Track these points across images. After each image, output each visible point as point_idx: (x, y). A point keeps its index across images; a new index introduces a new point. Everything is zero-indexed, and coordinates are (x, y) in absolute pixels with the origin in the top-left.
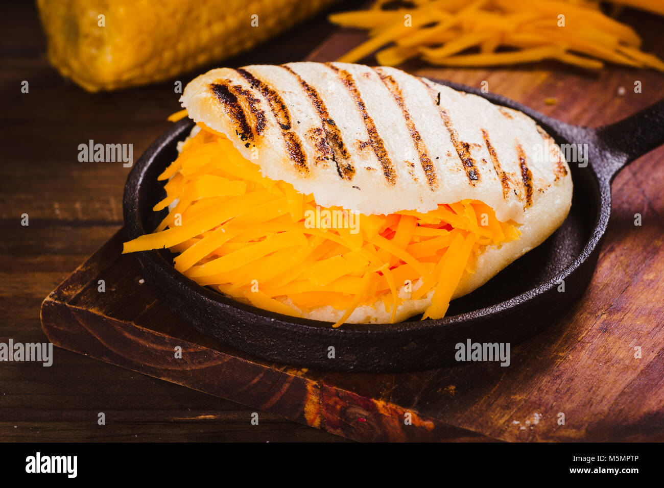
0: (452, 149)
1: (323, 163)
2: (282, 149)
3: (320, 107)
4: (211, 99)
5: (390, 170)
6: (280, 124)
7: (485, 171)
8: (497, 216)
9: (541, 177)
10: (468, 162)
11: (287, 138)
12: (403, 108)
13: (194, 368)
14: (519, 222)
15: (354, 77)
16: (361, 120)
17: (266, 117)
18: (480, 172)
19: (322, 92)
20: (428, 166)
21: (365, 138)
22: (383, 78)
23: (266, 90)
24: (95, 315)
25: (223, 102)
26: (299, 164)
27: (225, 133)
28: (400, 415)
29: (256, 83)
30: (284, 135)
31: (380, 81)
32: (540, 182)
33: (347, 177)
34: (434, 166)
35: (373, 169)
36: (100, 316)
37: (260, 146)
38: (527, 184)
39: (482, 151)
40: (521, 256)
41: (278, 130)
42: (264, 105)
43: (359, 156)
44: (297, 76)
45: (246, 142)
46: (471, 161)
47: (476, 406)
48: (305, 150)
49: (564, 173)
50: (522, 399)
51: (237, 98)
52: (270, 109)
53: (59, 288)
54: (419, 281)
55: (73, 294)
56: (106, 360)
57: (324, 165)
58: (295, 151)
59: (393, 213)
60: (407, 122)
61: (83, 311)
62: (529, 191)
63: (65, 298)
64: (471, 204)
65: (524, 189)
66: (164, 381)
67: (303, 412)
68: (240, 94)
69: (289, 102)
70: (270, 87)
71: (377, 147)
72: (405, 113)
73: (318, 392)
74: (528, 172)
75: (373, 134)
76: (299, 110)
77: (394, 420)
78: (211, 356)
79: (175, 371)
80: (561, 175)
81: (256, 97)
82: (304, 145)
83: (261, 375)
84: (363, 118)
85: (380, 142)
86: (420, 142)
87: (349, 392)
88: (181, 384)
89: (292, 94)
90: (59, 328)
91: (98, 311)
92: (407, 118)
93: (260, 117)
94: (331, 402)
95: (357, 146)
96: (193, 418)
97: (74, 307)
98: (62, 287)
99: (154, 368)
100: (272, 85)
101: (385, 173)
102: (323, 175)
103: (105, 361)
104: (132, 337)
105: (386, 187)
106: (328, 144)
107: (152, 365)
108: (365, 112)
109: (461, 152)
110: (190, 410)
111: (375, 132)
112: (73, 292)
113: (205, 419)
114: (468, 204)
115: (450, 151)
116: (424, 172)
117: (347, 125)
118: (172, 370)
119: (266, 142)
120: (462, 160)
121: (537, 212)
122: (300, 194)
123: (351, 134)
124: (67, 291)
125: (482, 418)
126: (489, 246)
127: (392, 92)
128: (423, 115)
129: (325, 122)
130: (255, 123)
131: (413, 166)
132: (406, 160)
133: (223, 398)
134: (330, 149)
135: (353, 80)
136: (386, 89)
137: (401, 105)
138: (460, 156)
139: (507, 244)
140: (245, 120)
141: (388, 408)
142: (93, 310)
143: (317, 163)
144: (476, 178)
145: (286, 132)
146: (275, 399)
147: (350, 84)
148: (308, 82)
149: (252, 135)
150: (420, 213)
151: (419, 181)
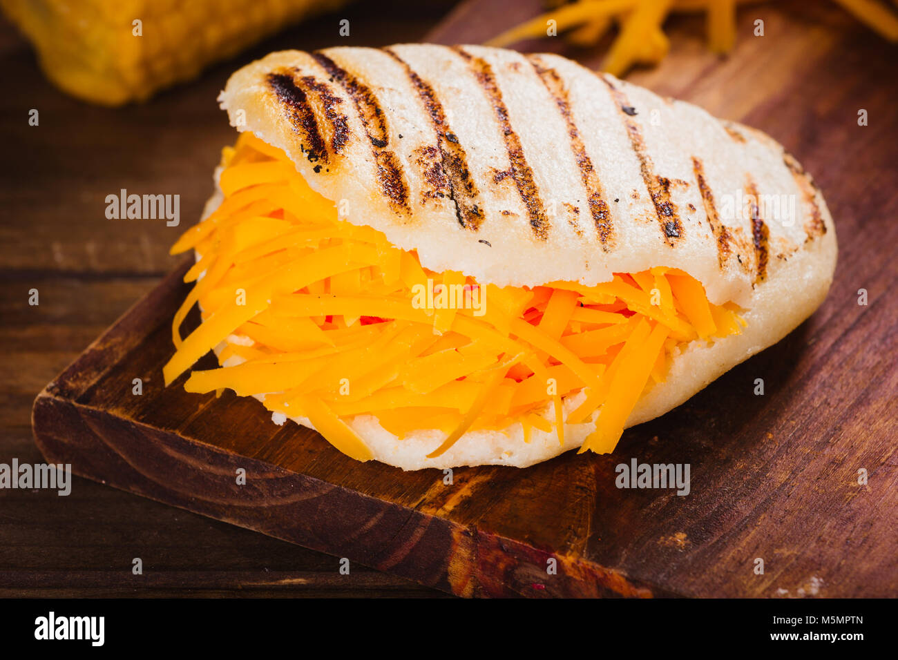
0: (641, 187)
1: (434, 202)
2: (372, 177)
3: (437, 113)
4: (266, 96)
5: (540, 216)
6: (371, 138)
7: (692, 223)
8: (708, 295)
9: (784, 236)
10: (664, 209)
11: (381, 160)
12: (568, 119)
13: (274, 503)
14: (744, 306)
15: (494, 69)
16: (499, 136)
17: (350, 126)
18: (684, 224)
19: (442, 91)
20: (600, 212)
21: (504, 164)
22: (540, 72)
23: (353, 85)
24: (117, 420)
25: (284, 101)
26: (397, 202)
27: (284, 148)
28: (600, 579)
29: (338, 73)
30: (376, 155)
31: (534, 76)
32: (780, 244)
33: (471, 225)
34: (611, 213)
35: (513, 214)
36: (127, 422)
37: (337, 170)
38: (760, 246)
39: (689, 192)
40: (746, 359)
41: (366, 148)
42: (348, 107)
43: (492, 193)
44: (404, 65)
45: (316, 164)
46: (670, 206)
47: (719, 565)
48: (408, 179)
49: (821, 230)
50: (792, 554)
51: (305, 95)
52: (358, 114)
53: (61, 377)
54: (580, 394)
55: (84, 386)
56: (136, 490)
57: (436, 205)
58: (392, 181)
59: (541, 285)
60: (574, 142)
61: (100, 413)
62: (763, 257)
63: (70, 393)
64: (666, 275)
65: (753, 253)
66: (227, 523)
67: (446, 574)
68: (311, 89)
69: (388, 105)
70: (361, 81)
71: (523, 179)
72: (572, 127)
73: (470, 541)
74: (763, 228)
75: (518, 160)
76: (403, 118)
77: (589, 586)
78: (301, 485)
79: (245, 508)
80: (817, 235)
81: (335, 95)
82: (407, 172)
83: (380, 515)
84: (503, 134)
85: (527, 172)
86: (591, 174)
87: (518, 542)
88: (253, 529)
89: (394, 92)
90: (61, 439)
91: (123, 413)
92: (574, 135)
93: (340, 126)
94: (490, 559)
95: (491, 177)
96: (273, 583)
97: (85, 406)
98: (66, 376)
99: (211, 504)
100: (364, 77)
101: (532, 221)
102: (433, 220)
103: (134, 491)
104: (176, 455)
105: (532, 243)
106: (444, 172)
107: (208, 499)
108: (507, 124)
109: (655, 192)
110: (267, 570)
111: (521, 157)
112: (84, 384)
113: (291, 585)
114: (662, 274)
115: (638, 190)
116: (594, 222)
117: (477, 143)
118: (239, 508)
119: (347, 166)
120: (656, 205)
121: (773, 290)
122: (396, 249)
123: (483, 157)
124: (75, 381)
125: (728, 585)
126: (694, 341)
127: (553, 94)
128: (600, 132)
129: (442, 138)
130: (331, 134)
131: (576, 211)
132: (566, 202)
133: (320, 551)
134: (447, 180)
135: (493, 74)
136: (544, 88)
137: (566, 114)
138: (653, 198)
139: (723, 340)
140: (316, 130)
141: (580, 568)
142: (115, 412)
143: (424, 201)
144: (677, 234)
145: (379, 151)
146: (401, 552)
147: (488, 80)
148: (420, 75)
149: (325, 154)
150: (585, 286)
151: (585, 235)
